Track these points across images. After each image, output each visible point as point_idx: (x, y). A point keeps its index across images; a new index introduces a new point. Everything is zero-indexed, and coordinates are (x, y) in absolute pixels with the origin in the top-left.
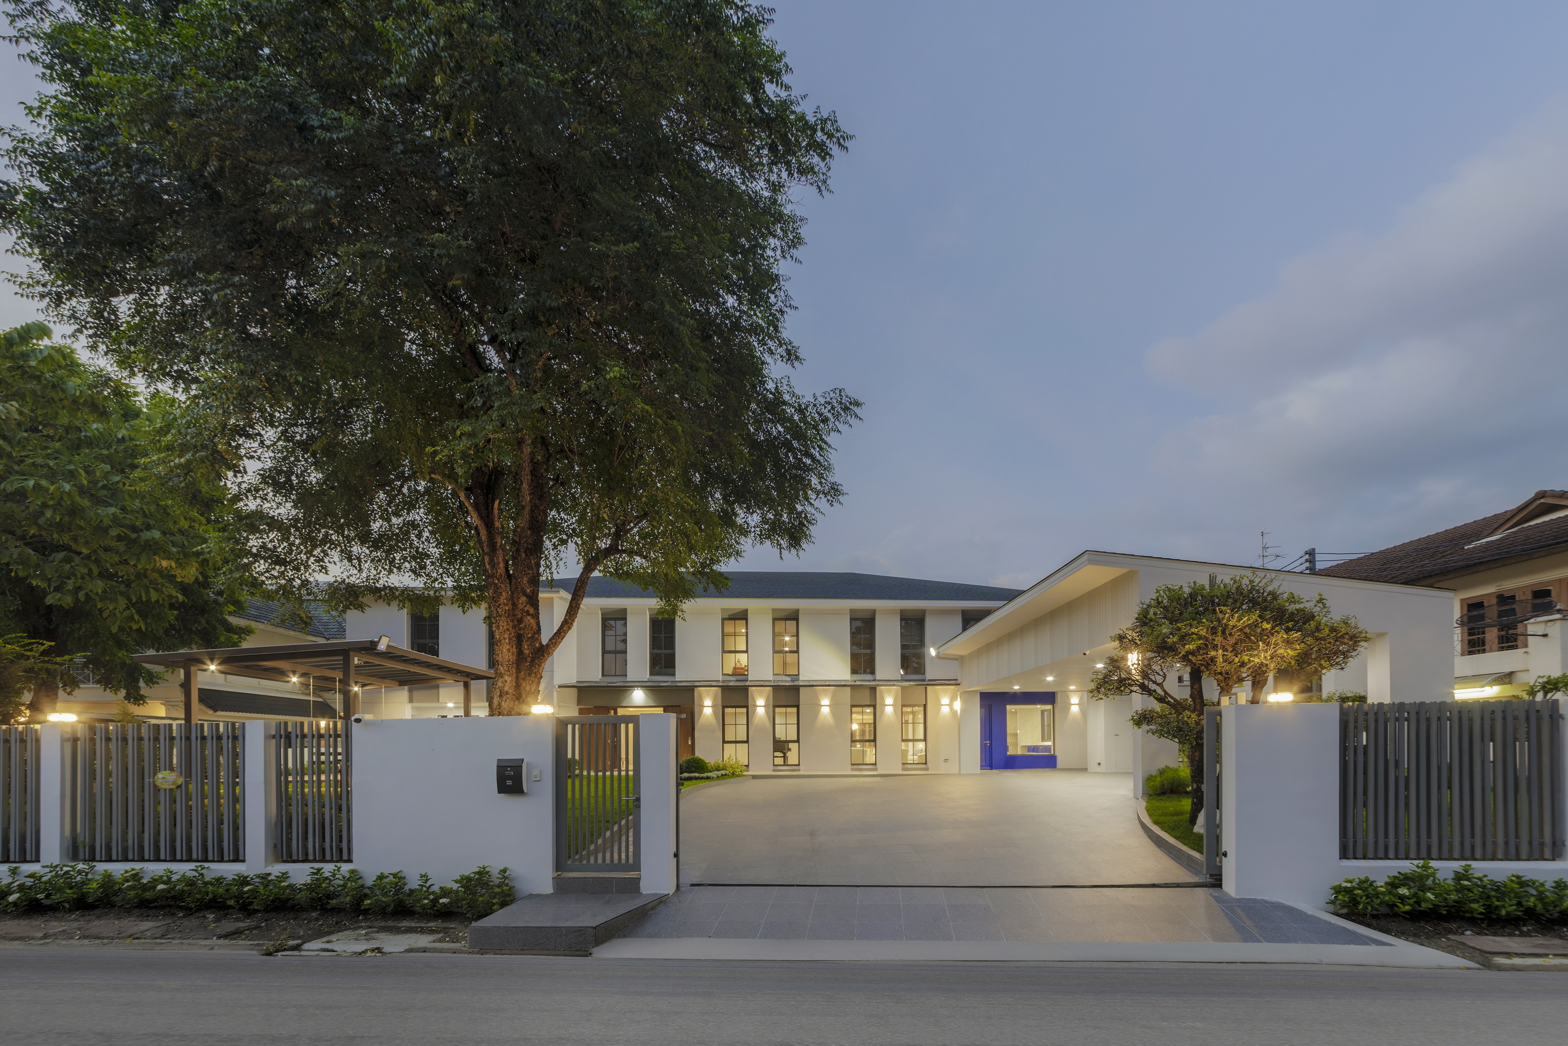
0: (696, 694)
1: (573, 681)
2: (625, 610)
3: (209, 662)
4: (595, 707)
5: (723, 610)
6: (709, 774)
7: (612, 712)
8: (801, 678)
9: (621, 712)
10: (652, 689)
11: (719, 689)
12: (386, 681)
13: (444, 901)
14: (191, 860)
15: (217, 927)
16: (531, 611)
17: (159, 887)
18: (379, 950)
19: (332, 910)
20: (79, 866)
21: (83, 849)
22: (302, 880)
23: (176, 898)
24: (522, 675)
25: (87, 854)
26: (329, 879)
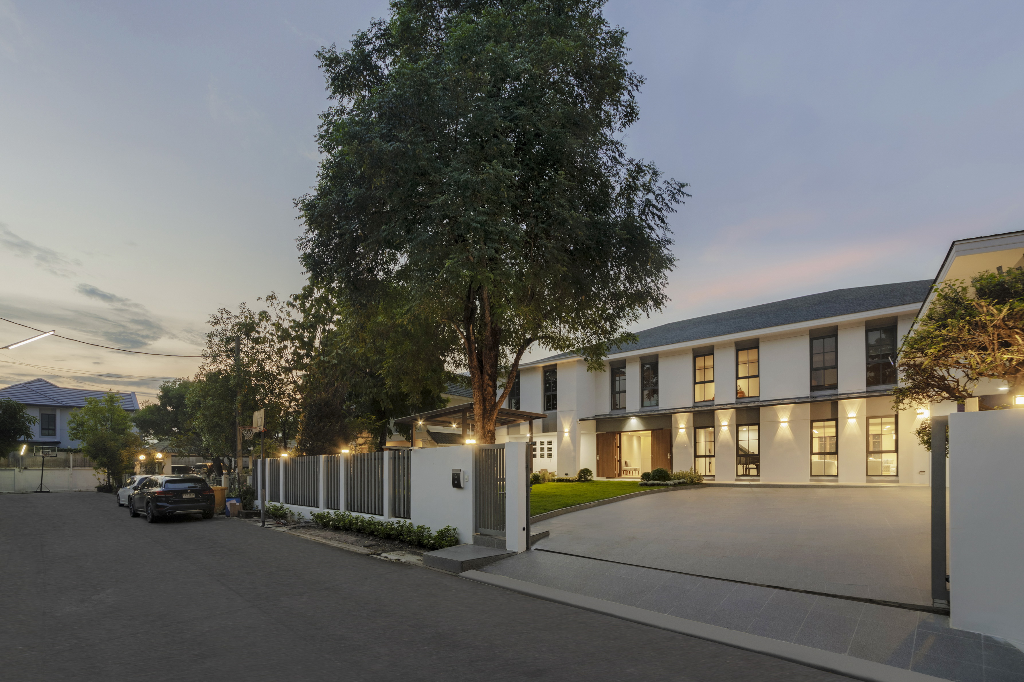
0: (673, 419)
1: (593, 414)
2: (626, 360)
3: (419, 420)
4: (607, 433)
5: (693, 349)
6: (669, 482)
7: (618, 436)
8: (760, 399)
9: (624, 435)
10: (642, 417)
11: (691, 414)
13: (432, 541)
14: (372, 514)
15: (368, 542)
16: (491, 383)
17: (360, 523)
18: (399, 560)
19: (402, 541)
20: (347, 513)
21: (349, 507)
22: (395, 526)
23: (364, 529)
24: (485, 421)
25: (349, 508)
26: (402, 526)
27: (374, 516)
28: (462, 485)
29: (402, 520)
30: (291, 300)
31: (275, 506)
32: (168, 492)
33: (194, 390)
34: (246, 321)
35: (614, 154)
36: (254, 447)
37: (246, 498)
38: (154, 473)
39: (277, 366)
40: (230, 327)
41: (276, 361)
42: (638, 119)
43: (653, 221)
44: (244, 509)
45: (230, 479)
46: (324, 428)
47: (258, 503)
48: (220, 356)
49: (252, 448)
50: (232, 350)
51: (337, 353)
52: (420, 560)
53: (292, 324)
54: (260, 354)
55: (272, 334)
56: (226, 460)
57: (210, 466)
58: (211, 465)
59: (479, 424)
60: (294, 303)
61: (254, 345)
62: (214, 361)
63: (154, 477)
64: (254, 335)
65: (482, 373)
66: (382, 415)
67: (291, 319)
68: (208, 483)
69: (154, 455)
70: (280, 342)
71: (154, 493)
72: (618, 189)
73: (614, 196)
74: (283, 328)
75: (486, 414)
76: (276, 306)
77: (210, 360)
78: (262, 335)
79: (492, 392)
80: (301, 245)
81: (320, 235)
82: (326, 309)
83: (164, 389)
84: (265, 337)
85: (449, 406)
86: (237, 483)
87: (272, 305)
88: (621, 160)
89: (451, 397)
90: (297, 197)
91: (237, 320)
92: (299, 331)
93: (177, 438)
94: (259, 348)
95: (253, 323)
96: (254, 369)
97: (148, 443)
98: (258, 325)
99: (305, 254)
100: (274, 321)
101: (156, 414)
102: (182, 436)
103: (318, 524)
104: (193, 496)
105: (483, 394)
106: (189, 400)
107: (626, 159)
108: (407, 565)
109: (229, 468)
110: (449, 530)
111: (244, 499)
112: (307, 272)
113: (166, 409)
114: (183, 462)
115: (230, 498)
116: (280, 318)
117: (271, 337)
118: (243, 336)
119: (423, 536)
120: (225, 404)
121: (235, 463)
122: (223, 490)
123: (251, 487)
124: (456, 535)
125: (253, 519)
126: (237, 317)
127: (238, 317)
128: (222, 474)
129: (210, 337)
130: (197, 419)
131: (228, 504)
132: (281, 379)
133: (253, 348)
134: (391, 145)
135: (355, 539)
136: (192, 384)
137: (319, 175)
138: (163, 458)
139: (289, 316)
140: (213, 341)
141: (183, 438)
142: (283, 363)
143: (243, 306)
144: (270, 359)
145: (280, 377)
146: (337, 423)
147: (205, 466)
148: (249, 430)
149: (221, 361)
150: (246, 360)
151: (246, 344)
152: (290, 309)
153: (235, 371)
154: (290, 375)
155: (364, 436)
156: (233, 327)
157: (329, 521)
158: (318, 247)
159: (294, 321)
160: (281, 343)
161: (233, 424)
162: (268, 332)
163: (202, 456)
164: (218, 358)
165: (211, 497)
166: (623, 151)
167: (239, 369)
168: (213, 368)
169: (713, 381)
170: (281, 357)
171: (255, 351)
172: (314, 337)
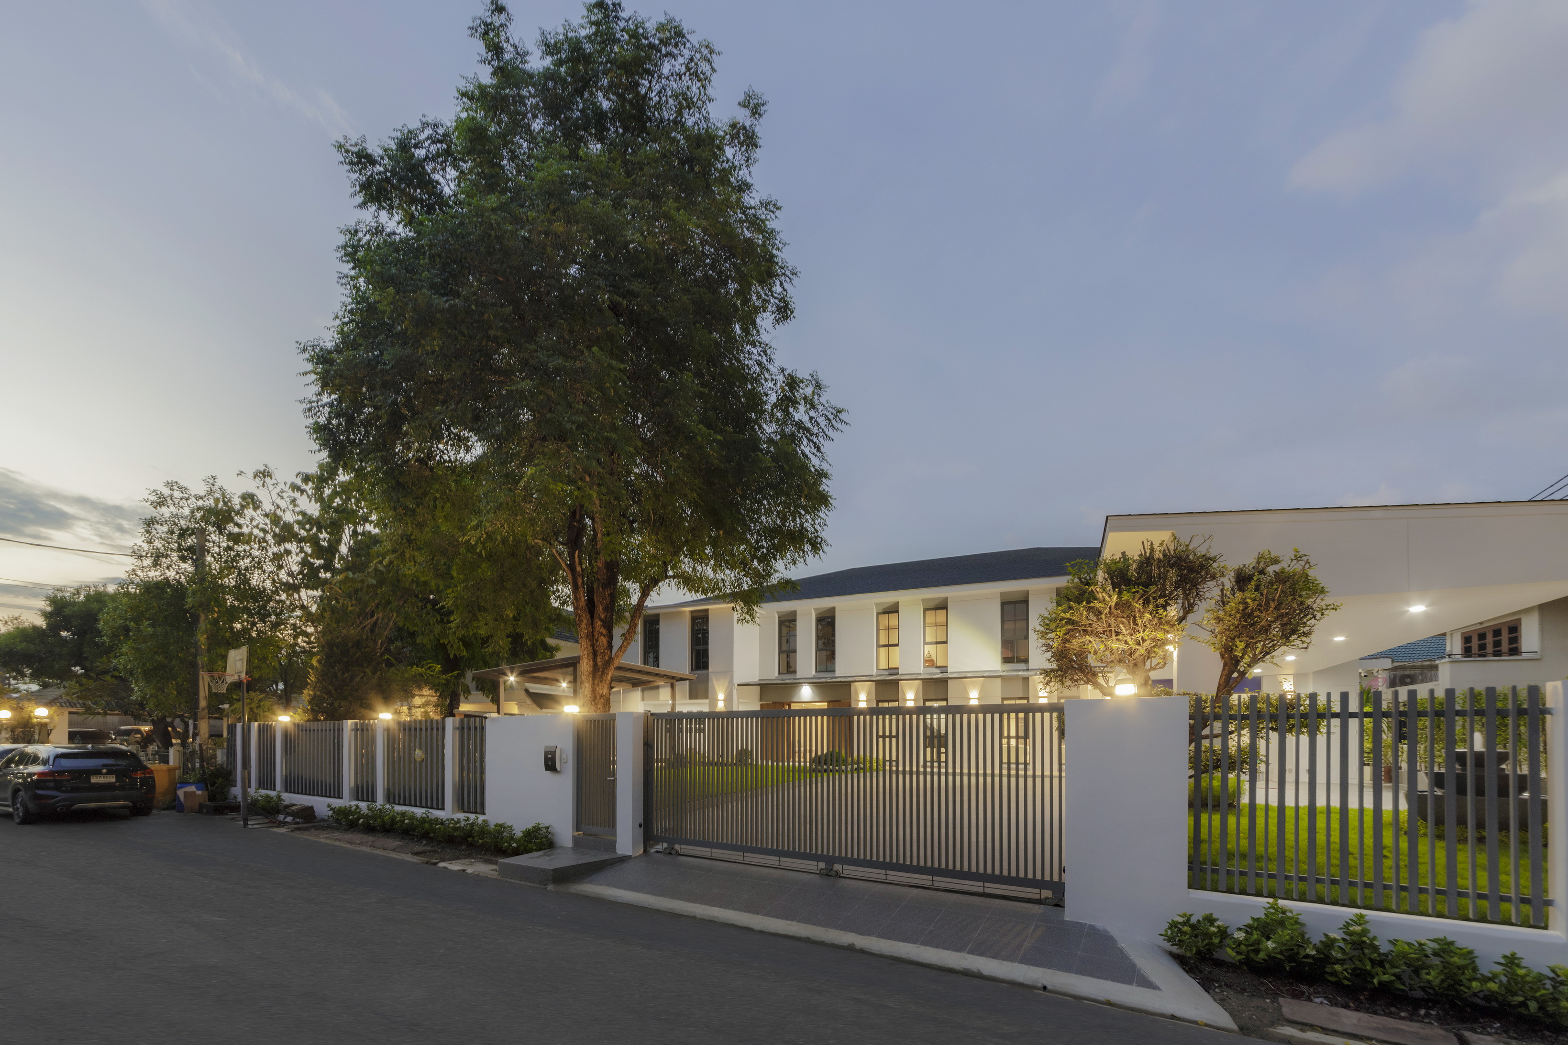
0: (853, 689)
1: (755, 679)
2: (795, 611)
3: (509, 674)
4: (774, 703)
5: (876, 604)
7: (787, 707)
8: (950, 670)
9: (794, 707)
10: (817, 685)
11: (874, 684)
12: (623, 684)
13: (514, 845)
14: (427, 807)
15: (418, 848)
16: (604, 632)
17: (407, 821)
18: (464, 870)
19: (471, 845)
20: (388, 806)
21: (390, 797)
22: (462, 824)
23: (414, 829)
24: (596, 682)
25: (391, 800)
26: (472, 825)
27: (430, 810)
28: (558, 767)
29: (472, 816)
30: (299, 482)
31: (268, 796)
32: (61, 773)
33: (115, 609)
34: (217, 505)
35: (760, 358)
36: (231, 704)
37: (215, 783)
38: (30, 741)
39: (274, 580)
40: (186, 511)
41: (271, 572)
42: (794, 317)
43: (808, 448)
44: (209, 800)
45: (184, 754)
46: (352, 679)
47: (236, 791)
48: (167, 556)
49: (226, 706)
50: (190, 549)
51: (376, 570)
52: (495, 870)
53: (300, 518)
54: (243, 559)
55: (264, 531)
56: (177, 721)
57: (146, 732)
58: (150, 731)
59: (587, 685)
60: (304, 487)
61: (231, 544)
62: (156, 564)
63: (30, 749)
64: (232, 528)
65: (592, 617)
66: (453, 665)
67: (297, 509)
68: (143, 758)
69: (31, 712)
70: (279, 543)
71: (30, 775)
72: (773, 398)
73: (768, 407)
74: (285, 523)
75: (597, 672)
76: (271, 487)
77: (148, 562)
78: (245, 530)
79: (606, 644)
80: (310, 410)
81: (340, 401)
82: (358, 501)
83: (53, 601)
84: (251, 534)
85: (559, 656)
86: (198, 760)
87: (263, 486)
88: (770, 367)
89: (562, 643)
90: (303, 340)
91: (200, 503)
92: (311, 529)
93: (81, 685)
94: (240, 549)
95: (231, 510)
96: (231, 581)
97: (17, 691)
98: (239, 513)
99: (316, 423)
100: (268, 511)
101: (37, 641)
102: (91, 681)
103: (341, 823)
104: (112, 779)
105: (593, 646)
106: (106, 623)
107: (776, 365)
108: (477, 879)
109: (184, 737)
110: (539, 829)
111: (212, 785)
112: (320, 450)
113: (59, 635)
114: (93, 724)
115: (184, 783)
116: (278, 507)
117: (261, 534)
118: (211, 529)
119: (502, 838)
120: (175, 634)
121: (195, 727)
122: (170, 770)
123: (225, 766)
124: (550, 836)
125: (227, 817)
126: (198, 498)
127: (201, 498)
128: (172, 745)
129: (148, 525)
130: (121, 655)
131: (181, 793)
132: (281, 601)
133: (229, 548)
134: (447, 301)
135: (399, 843)
136: (114, 597)
137: (337, 317)
138: (50, 717)
139: (295, 506)
140: (154, 532)
141: (91, 684)
142: (283, 576)
143: (212, 482)
144: (261, 568)
145: (278, 598)
146: (374, 673)
147: (139, 731)
148: (220, 678)
149: (171, 566)
150: (216, 566)
151: (216, 541)
152: (297, 495)
153: (195, 583)
154: (296, 596)
155: (425, 693)
156: (192, 512)
157: (359, 819)
158: (338, 416)
159: (304, 514)
160: (280, 545)
161: (192, 667)
162: (257, 526)
163: (132, 715)
164: (164, 560)
165: (149, 782)
166: (772, 357)
167: (203, 580)
168: (154, 575)
169: (897, 645)
170: (280, 567)
171: (232, 553)
172: (339, 541)
